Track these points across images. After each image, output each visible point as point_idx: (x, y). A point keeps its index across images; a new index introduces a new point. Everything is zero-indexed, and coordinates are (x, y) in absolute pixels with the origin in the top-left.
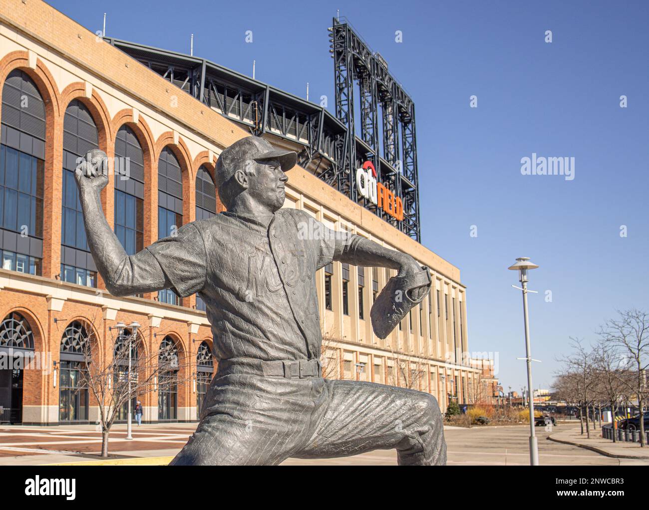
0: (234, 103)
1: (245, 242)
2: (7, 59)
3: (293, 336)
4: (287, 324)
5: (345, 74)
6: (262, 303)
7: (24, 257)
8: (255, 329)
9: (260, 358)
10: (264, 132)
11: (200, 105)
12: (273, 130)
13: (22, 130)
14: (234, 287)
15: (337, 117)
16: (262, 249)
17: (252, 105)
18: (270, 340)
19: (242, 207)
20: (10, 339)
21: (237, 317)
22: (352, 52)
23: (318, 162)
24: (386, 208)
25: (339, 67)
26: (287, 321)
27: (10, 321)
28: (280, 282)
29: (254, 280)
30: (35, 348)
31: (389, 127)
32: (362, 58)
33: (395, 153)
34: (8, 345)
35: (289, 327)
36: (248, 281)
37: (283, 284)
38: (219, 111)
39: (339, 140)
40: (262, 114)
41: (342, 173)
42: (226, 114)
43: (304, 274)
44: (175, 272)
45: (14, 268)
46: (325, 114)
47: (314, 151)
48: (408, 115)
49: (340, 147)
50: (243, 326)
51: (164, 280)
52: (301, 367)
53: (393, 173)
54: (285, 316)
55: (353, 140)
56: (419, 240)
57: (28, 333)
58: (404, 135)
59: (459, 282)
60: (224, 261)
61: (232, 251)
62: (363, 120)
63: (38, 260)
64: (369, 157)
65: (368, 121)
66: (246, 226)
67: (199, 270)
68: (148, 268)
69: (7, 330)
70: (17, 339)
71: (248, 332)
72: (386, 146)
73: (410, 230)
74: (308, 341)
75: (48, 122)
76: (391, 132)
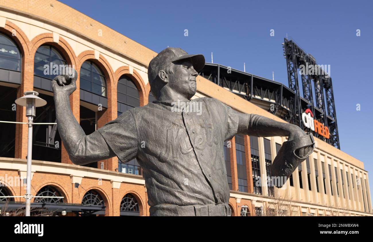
0: (235, 85)
1: (165, 119)
2: (119, 70)
3: (202, 187)
4: (196, 177)
5: (292, 66)
6: (177, 162)
7: (132, 166)
8: (172, 182)
9: (176, 204)
10: (252, 98)
11: (217, 87)
12: (257, 97)
13: (127, 104)
14: (156, 152)
15: (289, 87)
16: (177, 123)
17: (245, 85)
18: (183, 190)
19: (164, 96)
20: (127, 207)
21: (160, 174)
22: (296, 54)
23: (281, 111)
24: (320, 132)
25: (289, 63)
26: (196, 175)
27: (127, 199)
28: (191, 146)
29: (171, 146)
30: (140, 211)
31: (318, 91)
32: (301, 57)
33: (322, 104)
34: (126, 210)
35: (198, 180)
36: (167, 147)
37: (193, 148)
38: (228, 89)
39: (291, 99)
40: (250, 89)
41: (294, 116)
42: (231, 90)
43: (211, 140)
44: (116, 144)
45: (127, 172)
46: (283, 87)
47: (278, 106)
48: (328, 84)
49: (292, 103)
50: (164, 180)
51: (109, 151)
52: (209, 210)
53: (322, 114)
54: (194, 171)
55: (299, 99)
56: (339, 148)
57: (136, 204)
58: (327, 95)
59: (364, 169)
60: (149, 134)
61: (155, 126)
62: (304, 88)
63: (139, 168)
64: (309, 107)
65: (307, 89)
66: (167, 108)
67: (133, 142)
68: (96, 143)
69: (125, 203)
70: (130, 207)
71: (167, 185)
72: (317, 101)
73: (334, 143)
74: (215, 190)
75: (141, 100)
76: (319, 93)
